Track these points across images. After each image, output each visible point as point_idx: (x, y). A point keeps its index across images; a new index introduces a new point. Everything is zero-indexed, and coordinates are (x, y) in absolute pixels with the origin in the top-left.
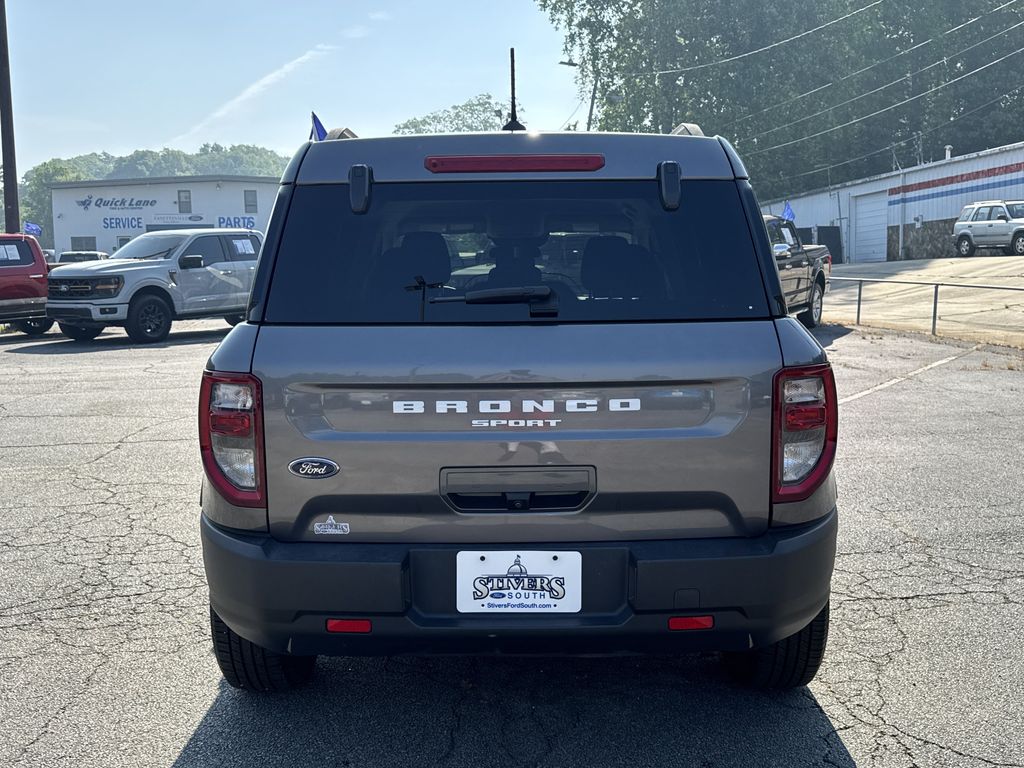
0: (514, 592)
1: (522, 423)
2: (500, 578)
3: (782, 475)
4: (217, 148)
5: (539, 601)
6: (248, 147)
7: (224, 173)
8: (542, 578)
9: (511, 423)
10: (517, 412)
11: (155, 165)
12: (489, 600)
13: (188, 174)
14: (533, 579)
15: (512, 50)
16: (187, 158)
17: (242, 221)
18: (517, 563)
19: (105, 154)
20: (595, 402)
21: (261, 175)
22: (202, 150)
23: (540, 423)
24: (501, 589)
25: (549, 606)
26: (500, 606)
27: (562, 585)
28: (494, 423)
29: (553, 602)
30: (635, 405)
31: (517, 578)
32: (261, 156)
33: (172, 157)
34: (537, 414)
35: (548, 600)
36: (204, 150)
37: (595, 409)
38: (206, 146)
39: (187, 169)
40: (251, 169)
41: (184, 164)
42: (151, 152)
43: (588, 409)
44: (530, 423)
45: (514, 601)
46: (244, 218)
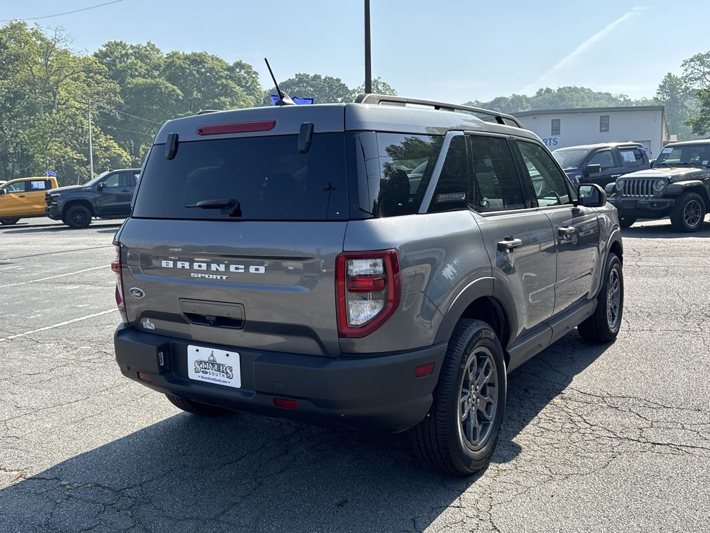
0: (211, 371)
1: (211, 276)
2: (205, 362)
3: (349, 321)
4: (548, 90)
5: (222, 379)
6: (570, 88)
7: (551, 108)
8: (222, 365)
9: (207, 276)
10: (208, 271)
11: (506, 106)
12: (201, 374)
13: (527, 110)
14: (219, 365)
15: (266, 59)
16: (528, 100)
17: (549, 141)
18: (212, 355)
19: (477, 101)
20: (243, 267)
21: (578, 107)
22: (538, 93)
23: (219, 277)
24: (206, 369)
25: (226, 382)
26: (206, 378)
27: (231, 371)
28: (200, 276)
29: (228, 380)
30: (262, 270)
31: (212, 364)
32: (579, 93)
33: (517, 100)
34: (217, 272)
35: (225, 379)
36: (539, 93)
37: (243, 271)
38: (541, 90)
39: (527, 107)
40: (570, 103)
41: (525, 103)
42: (504, 98)
43: (240, 271)
44: (215, 277)
45: (212, 377)
46: (550, 139)
